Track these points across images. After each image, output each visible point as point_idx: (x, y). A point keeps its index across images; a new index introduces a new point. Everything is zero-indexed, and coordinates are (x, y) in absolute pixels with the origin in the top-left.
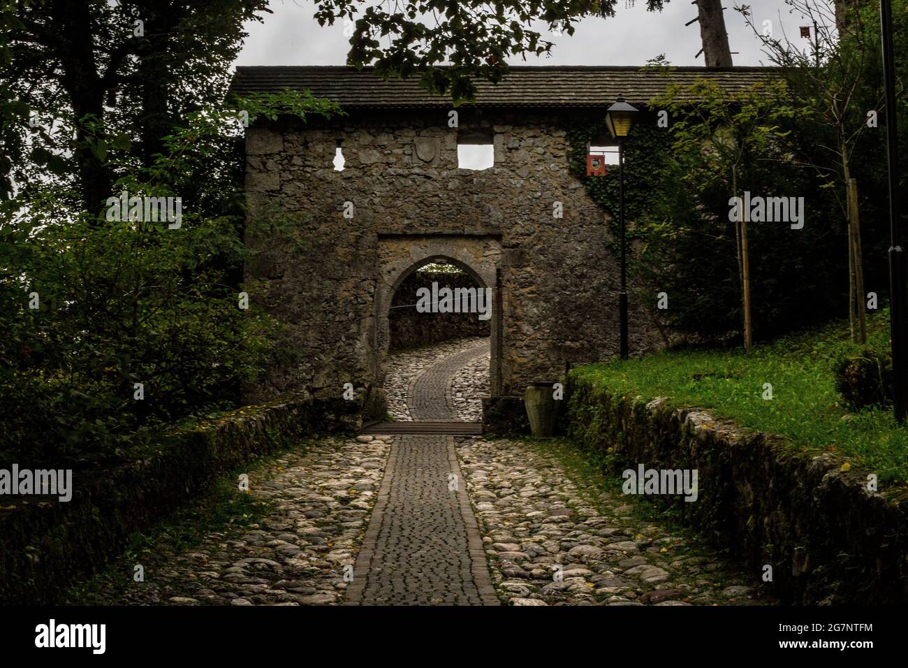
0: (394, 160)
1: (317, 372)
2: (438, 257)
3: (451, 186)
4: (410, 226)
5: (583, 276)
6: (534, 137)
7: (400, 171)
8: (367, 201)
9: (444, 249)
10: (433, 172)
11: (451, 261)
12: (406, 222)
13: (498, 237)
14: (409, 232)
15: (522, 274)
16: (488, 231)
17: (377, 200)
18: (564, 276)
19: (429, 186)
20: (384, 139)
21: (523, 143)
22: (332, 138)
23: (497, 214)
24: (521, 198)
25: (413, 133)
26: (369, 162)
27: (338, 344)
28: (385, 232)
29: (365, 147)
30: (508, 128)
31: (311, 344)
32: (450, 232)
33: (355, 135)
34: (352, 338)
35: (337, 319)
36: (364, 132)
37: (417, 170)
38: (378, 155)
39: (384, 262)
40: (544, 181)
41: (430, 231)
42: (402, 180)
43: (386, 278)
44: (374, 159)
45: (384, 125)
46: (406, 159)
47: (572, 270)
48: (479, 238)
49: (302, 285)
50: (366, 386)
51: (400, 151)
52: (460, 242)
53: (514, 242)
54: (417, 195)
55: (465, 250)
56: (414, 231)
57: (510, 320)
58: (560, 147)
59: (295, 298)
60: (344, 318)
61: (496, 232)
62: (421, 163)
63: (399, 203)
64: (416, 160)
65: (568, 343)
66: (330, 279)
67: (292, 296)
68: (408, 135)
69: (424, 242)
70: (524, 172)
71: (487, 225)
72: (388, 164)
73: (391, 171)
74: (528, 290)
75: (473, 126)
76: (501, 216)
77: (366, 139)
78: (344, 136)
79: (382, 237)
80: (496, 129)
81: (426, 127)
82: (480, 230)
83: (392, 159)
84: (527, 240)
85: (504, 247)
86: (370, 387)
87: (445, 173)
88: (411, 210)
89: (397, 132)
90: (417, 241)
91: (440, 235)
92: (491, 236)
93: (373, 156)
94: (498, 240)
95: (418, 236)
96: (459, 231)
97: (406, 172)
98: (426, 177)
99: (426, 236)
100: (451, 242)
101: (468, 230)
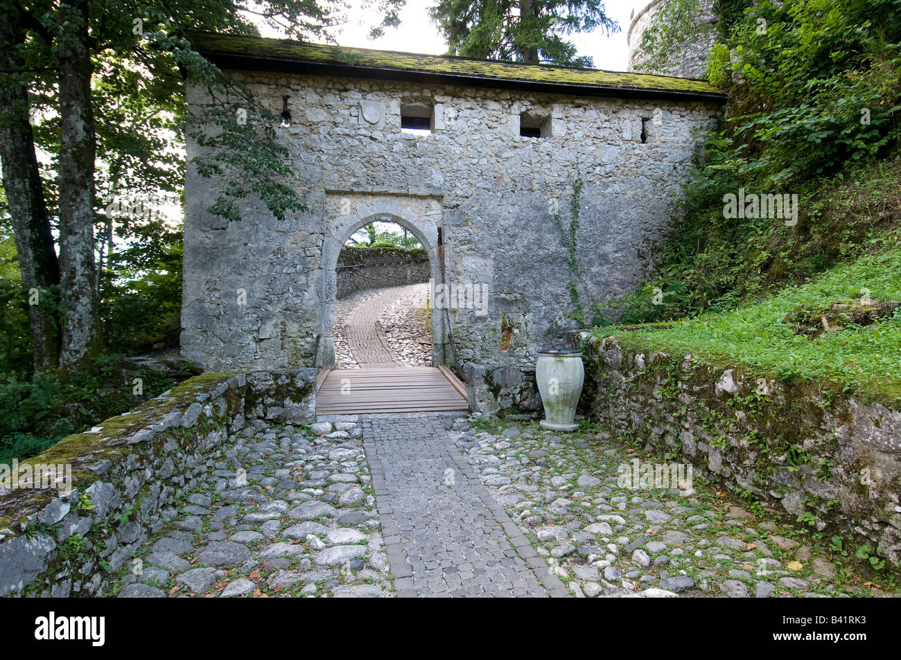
0: (341, 120)
1: (264, 323)
2: (384, 215)
3: (395, 148)
4: (357, 184)
5: (515, 236)
6: (472, 109)
7: (347, 131)
8: (314, 157)
9: (392, 206)
10: (378, 134)
11: (396, 220)
12: (353, 180)
13: (439, 198)
14: (356, 189)
15: (462, 233)
16: (431, 191)
17: (324, 157)
18: (499, 235)
19: (375, 147)
20: (331, 99)
21: (461, 114)
22: (278, 94)
23: (438, 178)
24: (460, 163)
25: (359, 96)
26: (316, 120)
27: (286, 295)
28: (333, 188)
29: (312, 105)
30: (448, 99)
31: (257, 295)
32: (396, 191)
33: (302, 93)
34: (300, 290)
35: (284, 271)
36: (311, 90)
37: (363, 131)
38: (325, 114)
39: (332, 218)
40: (480, 150)
41: (377, 189)
42: (350, 140)
43: (334, 232)
44: (321, 118)
45: (330, 86)
46: (353, 120)
47: (505, 230)
48: (423, 198)
49: (248, 237)
50: (315, 336)
51: (347, 112)
52: (404, 201)
53: (454, 203)
54: (363, 155)
55: (409, 209)
56: (361, 189)
57: (452, 274)
58: (494, 119)
59: (240, 249)
60: (292, 270)
61: (438, 193)
62: (367, 125)
63: (346, 161)
64: (362, 121)
65: (503, 295)
66: (278, 231)
67: (237, 247)
68: (354, 96)
69: (370, 199)
70: (462, 140)
71: (429, 186)
72: (335, 124)
73: (338, 130)
74: (466, 247)
75: (415, 94)
76: (442, 180)
77: (312, 97)
78: (290, 93)
79: (328, 192)
80: (437, 98)
81: (371, 91)
82: (423, 191)
83: (339, 120)
84: (467, 202)
85: (445, 207)
86: (319, 337)
87: (389, 136)
88: (360, 171)
89: (344, 94)
90: (363, 199)
91: (386, 194)
92: (432, 197)
93: (321, 115)
94: (439, 201)
95: (364, 194)
96: (404, 191)
97: (353, 132)
98: (371, 138)
99: (373, 194)
100: (396, 201)
101: (412, 191)
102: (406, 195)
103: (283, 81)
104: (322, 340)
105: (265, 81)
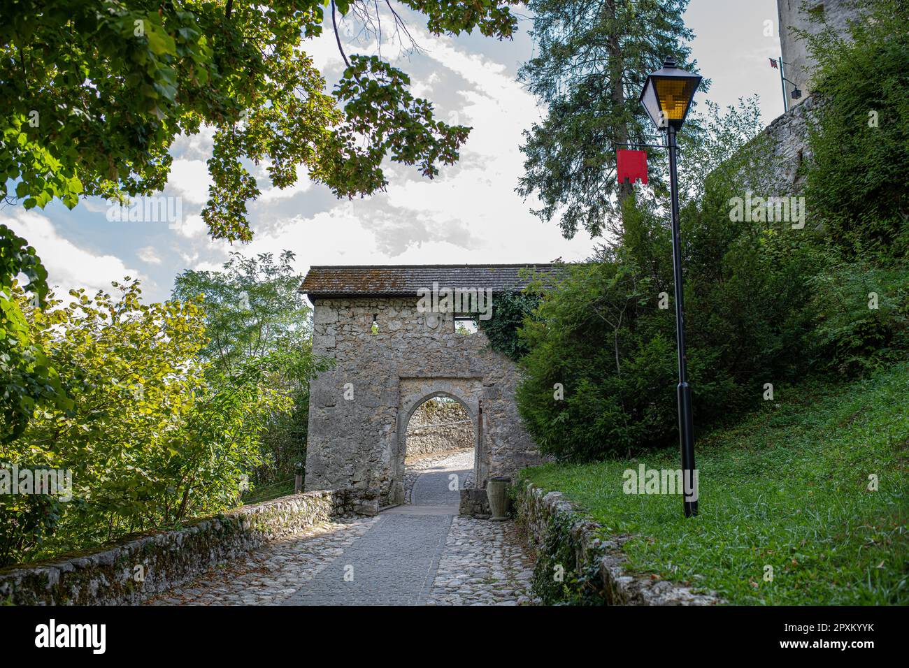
0: (411, 327)
1: (356, 470)
2: (440, 392)
3: (449, 344)
4: (421, 372)
7: (415, 335)
8: (392, 355)
9: (445, 386)
10: (436, 336)
11: (449, 395)
12: (419, 369)
13: (480, 379)
14: (420, 376)
15: (496, 405)
16: (474, 375)
17: (399, 354)
19: (434, 344)
20: (405, 313)
22: (370, 313)
23: (479, 365)
26: (394, 329)
27: (371, 451)
28: (404, 375)
29: (393, 319)
31: (353, 451)
32: (448, 376)
33: (386, 311)
35: (371, 434)
36: (392, 308)
37: (426, 335)
38: (401, 324)
39: (404, 396)
41: (435, 375)
42: (416, 341)
43: (405, 406)
44: (398, 327)
46: (419, 327)
48: (467, 379)
50: (390, 480)
51: (415, 322)
52: (455, 382)
53: (491, 382)
54: (426, 351)
55: (458, 388)
56: (423, 375)
59: (343, 420)
60: (375, 434)
61: (479, 375)
62: (429, 330)
63: (414, 356)
64: (425, 327)
65: (527, 451)
66: (367, 407)
67: (341, 419)
69: (430, 382)
71: (472, 371)
72: (407, 330)
73: (409, 335)
74: (499, 415)
76: (482, 366)
77: (393, 313)
78: (378, 311)
79: (402, 379)
82: (468, 375)
83: (410, 327)
84: (501, 381)
85: (484, 386)
86: (392, 481)
87: (445, 337)
88: (423, 362)
89: (413, 309)
90: (426, 382)
91: (441, 378)
92: (476, 379)
93: (397, 325)
94: (480, 381)
95: (426, 378)
96: (454, 375)
97: (419, 335)
98: (432, 339)
99: (432, 378)
100: (448, 382)
101: (460, 374)
102: (455, 378)
103: (374, 304)
104: (394, 483)
105: (363, 304)
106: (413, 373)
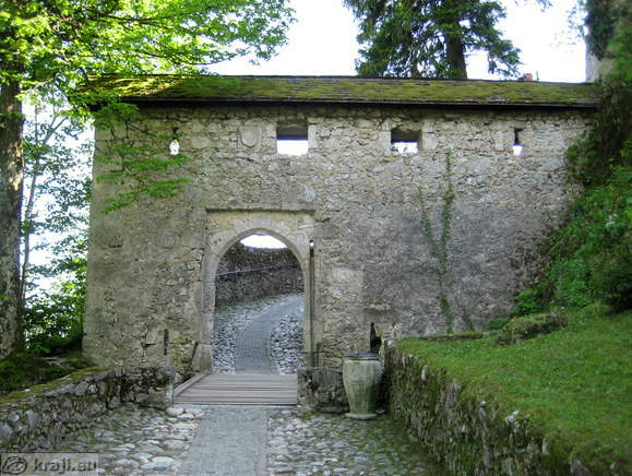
0: (222, 145)
1: (149, 330)
2: (259, 229)
3: (271, 168)
4: (234, 202)
5: (384, 247)
6: (344, 127)
7: (226, 155)
8: (197, 180)
9: (266, 221)
10: (254, 156)
11: (271, 233)
12: (231, 198)
13: (311, 213)
14: (233, 208)
15: (332, 246)
16: (303, 206)
17: (206, 180)
18: (369, 246)
19: (252, 168)
20: (214, 127)
21: (332, 133)
22: (169, 126)
23: (310, 194)
24: (331, 178)
25: (238, 123)
26: (199, 147)
27: (169, 305)
28: (213, 207)
29: (198, 134)
30: (320, 120)
31: (145, 305)
32: (270, 208)
33: (189, 124)
34: (182, 300)
35: (168, 283)
36: (197, 121)
37: (241, 154)
38: (208, 141)
39: (212, 234)
40: (351, 165)
41: (252, 206)
42: (229, 163)
43: (213, 247)
44: (204, 145)
45: (213, 116)
46: (232, 145)
47: (376, 242)
48: (295, 212)
49: (139, 253)
50: (193, 342)
51: (227, 138)
52: (278, 216)
53: (325, 217)
54: (241, 175)
55: (282, 223)
56: (238, 207)
57: (322, 285)
58: (365, 136)
59: (132, 264)
60: (174, 283)
61: (310, 207)
62: (245, 148)
63: (225, 182)
64: (240, 146)
65: (372, 306)
66: (164, 248)
67: (129, 262)
68: (235, 123)
69: (246, 216)
70: (334, 157)
71: (301, 202)
72: (216, 149)
73: (219, 155)
74: (336, 259)
75: (290, 118)
76: (314, 195)
77: (197, 126)
78: (179, 124)
79: (209, 211)
80: (310, 120)
81: (249, 118)
82: (296, 207)
83: (220, 145)
84: (338, 215)
85: (317, 221)
86: (197, 344)
87: (265, 158)
88: (238, 190)
89: (225, 122)
90: (240, 215)
91: (260, 210)
92: (305, 211)
93: (205, 142)
94: (311, 215)
95: (241, 211)
96: (277, 207)
97: (232, 156)
98: (249, 160)
99: (249, 211)
100: (270, 216)
101: (285, 206)
102: (279, 211)
103: (174, 116)
104: (200, 346)
105: (159, 116)
106: (223, 205)
